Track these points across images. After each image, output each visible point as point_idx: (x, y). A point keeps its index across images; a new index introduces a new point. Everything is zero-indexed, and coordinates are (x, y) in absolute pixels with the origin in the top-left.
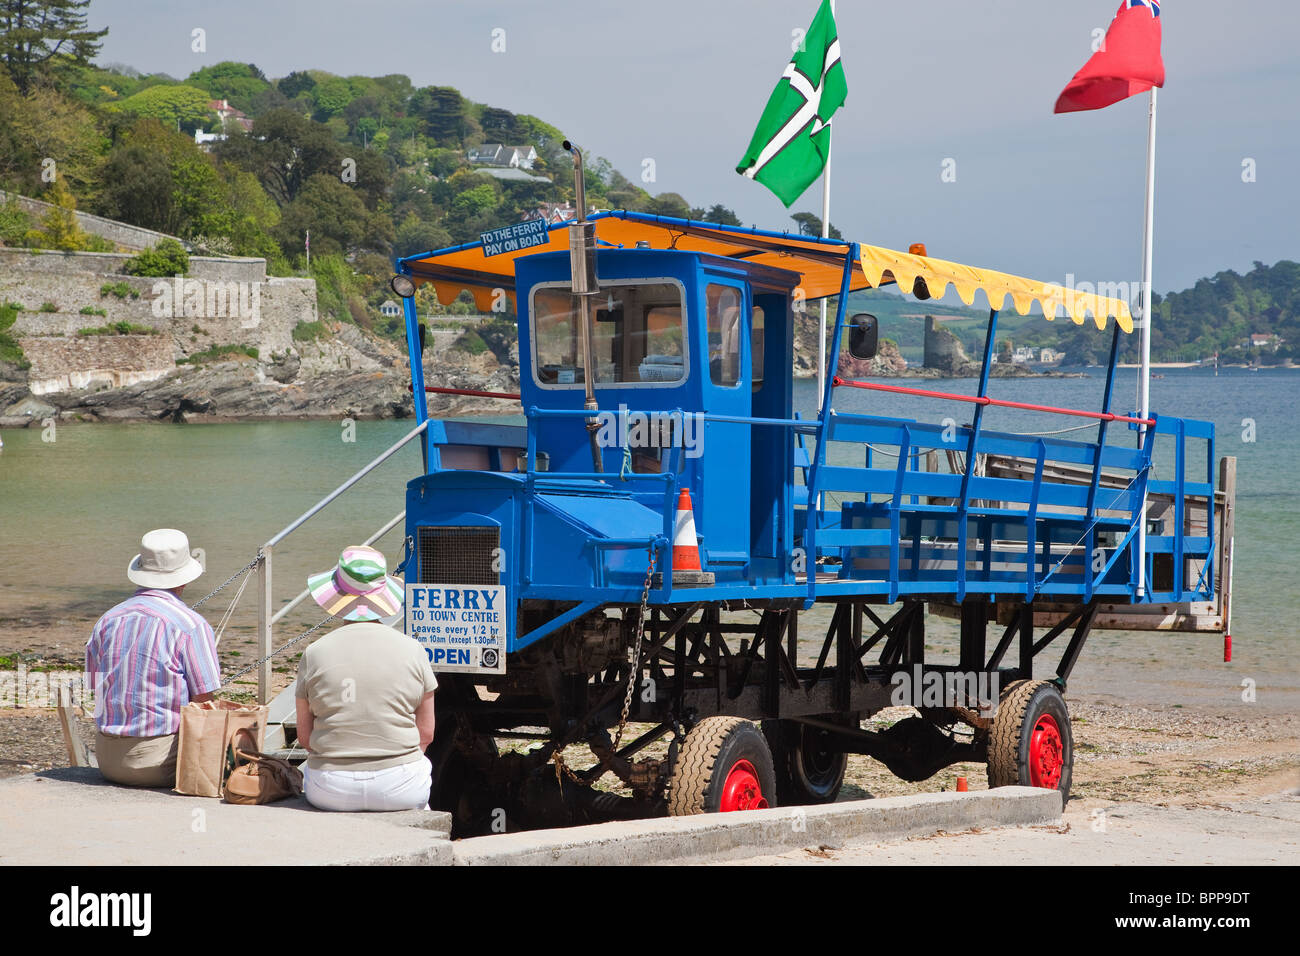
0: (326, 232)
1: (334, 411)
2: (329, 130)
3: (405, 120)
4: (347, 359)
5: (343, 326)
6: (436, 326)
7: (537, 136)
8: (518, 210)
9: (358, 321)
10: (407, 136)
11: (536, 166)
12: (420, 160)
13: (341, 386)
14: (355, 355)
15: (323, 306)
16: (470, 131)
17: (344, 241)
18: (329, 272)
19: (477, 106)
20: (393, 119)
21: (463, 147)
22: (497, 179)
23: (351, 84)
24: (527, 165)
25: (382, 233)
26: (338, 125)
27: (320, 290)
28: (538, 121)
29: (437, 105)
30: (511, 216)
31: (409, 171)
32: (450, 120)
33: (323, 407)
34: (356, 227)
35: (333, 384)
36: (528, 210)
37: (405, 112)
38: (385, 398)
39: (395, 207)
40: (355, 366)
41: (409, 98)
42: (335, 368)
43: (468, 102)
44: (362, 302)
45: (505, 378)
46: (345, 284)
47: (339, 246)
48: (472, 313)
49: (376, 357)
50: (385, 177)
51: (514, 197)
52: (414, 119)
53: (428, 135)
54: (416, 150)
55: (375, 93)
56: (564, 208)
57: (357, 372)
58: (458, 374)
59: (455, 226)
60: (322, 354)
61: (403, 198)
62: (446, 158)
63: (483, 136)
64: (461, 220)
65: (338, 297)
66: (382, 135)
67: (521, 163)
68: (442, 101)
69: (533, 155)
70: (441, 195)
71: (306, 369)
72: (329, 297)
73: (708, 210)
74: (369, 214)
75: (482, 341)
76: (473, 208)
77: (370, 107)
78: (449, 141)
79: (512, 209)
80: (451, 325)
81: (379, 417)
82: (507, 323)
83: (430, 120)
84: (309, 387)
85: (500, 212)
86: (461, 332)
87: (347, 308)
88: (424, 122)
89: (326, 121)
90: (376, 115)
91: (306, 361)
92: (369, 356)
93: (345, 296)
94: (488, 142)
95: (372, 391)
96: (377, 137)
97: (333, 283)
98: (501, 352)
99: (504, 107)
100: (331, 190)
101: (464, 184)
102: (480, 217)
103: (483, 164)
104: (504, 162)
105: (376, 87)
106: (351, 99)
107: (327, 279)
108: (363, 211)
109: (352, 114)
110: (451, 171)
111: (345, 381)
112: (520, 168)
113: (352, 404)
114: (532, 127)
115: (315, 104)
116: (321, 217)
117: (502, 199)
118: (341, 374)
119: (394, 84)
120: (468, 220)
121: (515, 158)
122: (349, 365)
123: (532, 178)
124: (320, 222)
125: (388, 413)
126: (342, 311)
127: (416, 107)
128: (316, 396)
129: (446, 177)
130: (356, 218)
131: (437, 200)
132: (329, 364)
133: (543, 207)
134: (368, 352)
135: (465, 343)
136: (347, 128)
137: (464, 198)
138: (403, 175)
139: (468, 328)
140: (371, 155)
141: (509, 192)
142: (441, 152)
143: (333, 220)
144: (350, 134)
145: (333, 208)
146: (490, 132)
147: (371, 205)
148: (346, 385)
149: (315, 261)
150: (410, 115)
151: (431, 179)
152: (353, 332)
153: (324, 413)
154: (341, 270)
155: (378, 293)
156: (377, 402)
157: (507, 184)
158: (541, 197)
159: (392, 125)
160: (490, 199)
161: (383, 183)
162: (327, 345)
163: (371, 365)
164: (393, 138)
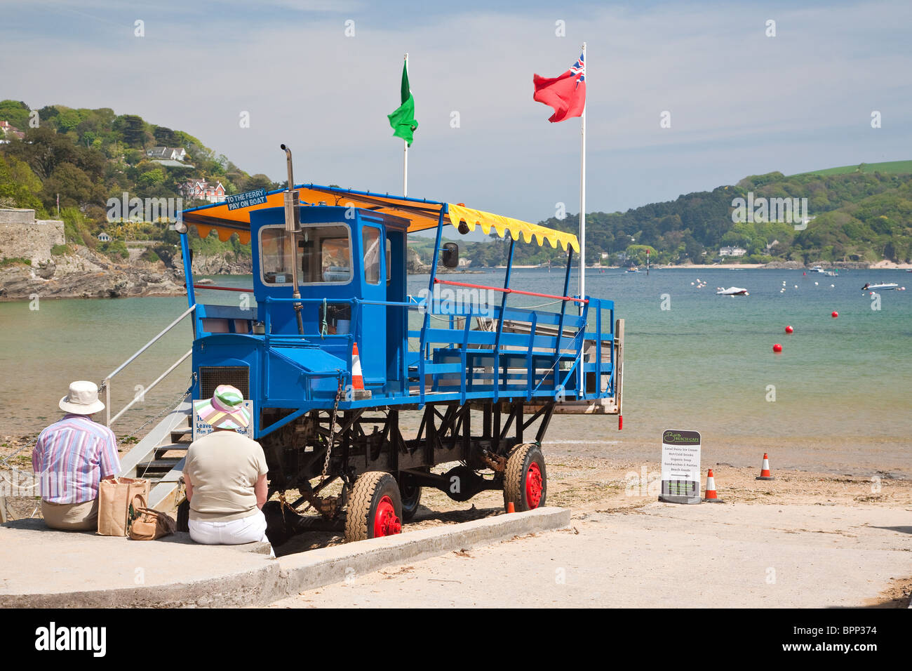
0: (68, 195)
1: (76, 295)
2: (69, 138)
3: (111, 133)
4: (83, 265)
5: (79, 247)
6: (130, 247)
7: (185, 143)
8: (176, 183)
9: (88, 244)
10: (112, 142)
11: (186, 159)
12: (120, 155)
13: (80, 281)
14: (87, 263)
15: (68, 237)
16: (148, 139)
17: (79, 199)
18: (71, 217)
19: (152, 125)
20: (104, 132)
21: (144, 148)
22: (164, 166)
23: (79, 113)
24: (181, 158)
25: (100, 195)
26: (72, 135)
27: (66, 227)
28: (186, 134)
29: (129, 125)
30: (172, 186)
31: (114, 161)
32: (136, 133)
33: (69, 292)
34: (85, 193)
35: (75, 279)
36: (181, 183)
37: (111, 130)
38: (105, 287)
39: (106, 181)
40: (87, 269)
41: (113, 121)
42: (76, 270)
43: (147, 124)
44: (88, 233)
45: (171, 275)
46: (80, 224)
47: (76, 202)
48: (150, 240)
49: (98, 264)
50: (101, 164)
51: (174, 176)
52: (116, 133)
53: (124, 141)
54: (118, 149)
55: (93, 118)
56: (202, 182)
57: (89, 273)
58: (145, 273)
59: (140, 191)
60: (68, 263)
61: (111, 176)
62: (135, 154)
63: (156, 142)
64: (144, 188)
65: (76, 231)
66: (98, 141)
67: (177, 157)
68: (132, 123)
69: (184, 153)
70: (132, 174)
71: (59, 271)
72: (71, 231)
73: (282, 183)
74: (92, 185)
75: (156, 255)
76: (150, 182)
77: (91, 126)
78: (136, 145)
79: (172, 182)
80: (138, 246)
81: (101, 297)
82: (170, 245)
83: (125, 133)
84: (61, 281)
85: (166, 184)
86: (144, 250)
87: (81, 237)
88: (122, 134)
89: (65, 133)
90: (94, 130)
91: (59, 267)
92: (94, 263)
93: (80, 230)
94: (158, 146)
95: (97, 283)
96: (95, 142)
97: (73, 223)
98: (168, 261)
99: (167, 127)
100: (71, 172)
101: (145, 169)
102: (154, 186)
103: (156, 158)
104: (168, 157)
105: (94, 115)
106: (80, 121)
107: (69, 220)
108: (89, 183)
109: (80, 129)
110: (137, 161)
111: (82, 277)
112: (176, 160)
113: (86, 290)
114: (183, 138)
115: (59, 124)
116: (65, 186)
117: (167, 176)
118: (80, 274)
119: (105, 113)
120: (147, 188)
121: (174, 154)
122: (83, 269)
123: (183, 166)
124: (65, 189)
125: (107, 295)
126: (78, 238)
127: (117, 126)
128: (65, 286)
129: (134, 164)
130: (86, 187)
131: (130, 177)
132: (72, 268)
133: (190, 181)
134: (93, 261)
135: (147, 257)
136: (78, 137)
137: (145, 176)
138: (110, 163)
139: (148, 248)
140: (93, 152)
141: (170, 173)
142: (132, 151)
143: (72, 188)
144: (79, 140)
145: (72, 182)
146: (160, 141)
147: (94, 180)
148: (82, 280)
149: (63, 211)
150: (114, 130)
151: (126, 166)
152: (85, 250)
153: (70, 295)
154: (77, 216)
155: (97, 229)
156: (100, 289)
157: (169, 169)
158: (189, 176)
159: (104, 136)
160: (161, 177)
161: (100, 168)
162: (71, 258)
163: (96, 268)
164: (104, 143)
